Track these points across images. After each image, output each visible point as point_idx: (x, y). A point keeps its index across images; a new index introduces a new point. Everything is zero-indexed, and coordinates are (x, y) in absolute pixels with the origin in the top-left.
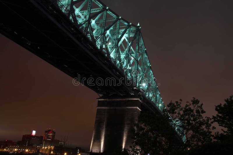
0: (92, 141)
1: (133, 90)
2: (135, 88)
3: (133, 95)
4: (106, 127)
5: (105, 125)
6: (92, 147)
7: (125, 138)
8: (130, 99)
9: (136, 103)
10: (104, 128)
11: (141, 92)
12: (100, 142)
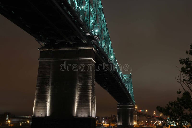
0: (34, 103)
1: (86, 36)
2: (88, 34)
3: (85, 43)
4: (52, 84)
5: (50, 81)
6: (35, 110)
7: (77, 97)
8: (82, 48)
9: (89, 53)
10: (50, 85)
11: (95, 39)
12: (45, 103)
